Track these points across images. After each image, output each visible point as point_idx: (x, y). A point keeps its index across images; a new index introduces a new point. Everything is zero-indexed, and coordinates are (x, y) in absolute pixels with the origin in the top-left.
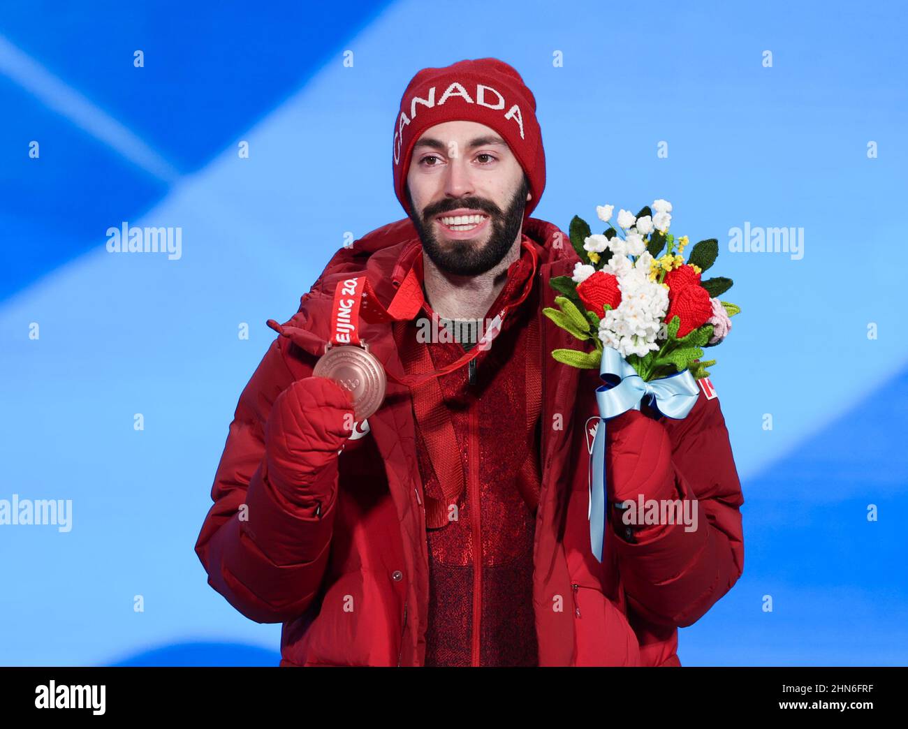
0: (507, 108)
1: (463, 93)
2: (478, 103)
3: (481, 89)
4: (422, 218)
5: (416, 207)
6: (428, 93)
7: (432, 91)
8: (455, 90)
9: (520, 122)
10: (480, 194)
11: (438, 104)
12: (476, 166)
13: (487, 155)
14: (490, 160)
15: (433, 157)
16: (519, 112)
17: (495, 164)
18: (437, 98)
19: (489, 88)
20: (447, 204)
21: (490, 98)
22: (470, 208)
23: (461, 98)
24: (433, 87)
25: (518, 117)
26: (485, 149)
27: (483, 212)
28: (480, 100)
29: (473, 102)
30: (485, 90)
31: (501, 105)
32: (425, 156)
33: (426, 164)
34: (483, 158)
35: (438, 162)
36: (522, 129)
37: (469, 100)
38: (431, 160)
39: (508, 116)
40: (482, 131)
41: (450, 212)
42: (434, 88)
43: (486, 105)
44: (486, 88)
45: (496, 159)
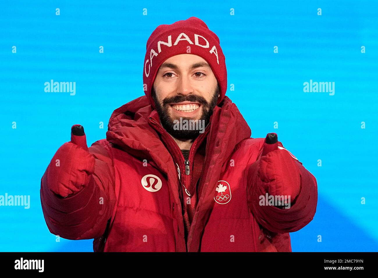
0: (210, 48)
1: (187, 39)
2: (196, 44)
3: (196, 36)
4: (162, 105)
5: (159, 99)
6: (167, 39)
7: (170, 38)
8: (183, 37)
9: (217, 55)
10: (197, 93)
11: (174, 45)
12: (194, 79)
13: (200, 73)
14: (202, 75)
15: (170, 73)
16: (216, 50)
17: (204, 77)
18: (173, 41)
19: (200, 36)
20: (178, 99)
21: (201, 41)
22: (191, 101)
23: (186, 41)
24: (169, 35)
25: (216, 53)
26: (200, 69)
27: (198, 103)
28: (197, 43)
29: (193, 44)
30: (198, 37)
31: (207, 46)
32: (166, 73)
33: (167, 76)
34: (198, 74)
35: (173, 76)
36: (218, 59)
37: (191, 43)
38: (169, 75)
39: (211, 52)
40: (198, 59)
41: (180, 103)
42: (171, 36)
43: (200, 45)
44: (199, 36)
45: (205, 75)
